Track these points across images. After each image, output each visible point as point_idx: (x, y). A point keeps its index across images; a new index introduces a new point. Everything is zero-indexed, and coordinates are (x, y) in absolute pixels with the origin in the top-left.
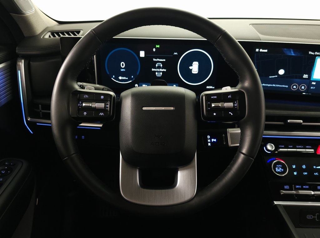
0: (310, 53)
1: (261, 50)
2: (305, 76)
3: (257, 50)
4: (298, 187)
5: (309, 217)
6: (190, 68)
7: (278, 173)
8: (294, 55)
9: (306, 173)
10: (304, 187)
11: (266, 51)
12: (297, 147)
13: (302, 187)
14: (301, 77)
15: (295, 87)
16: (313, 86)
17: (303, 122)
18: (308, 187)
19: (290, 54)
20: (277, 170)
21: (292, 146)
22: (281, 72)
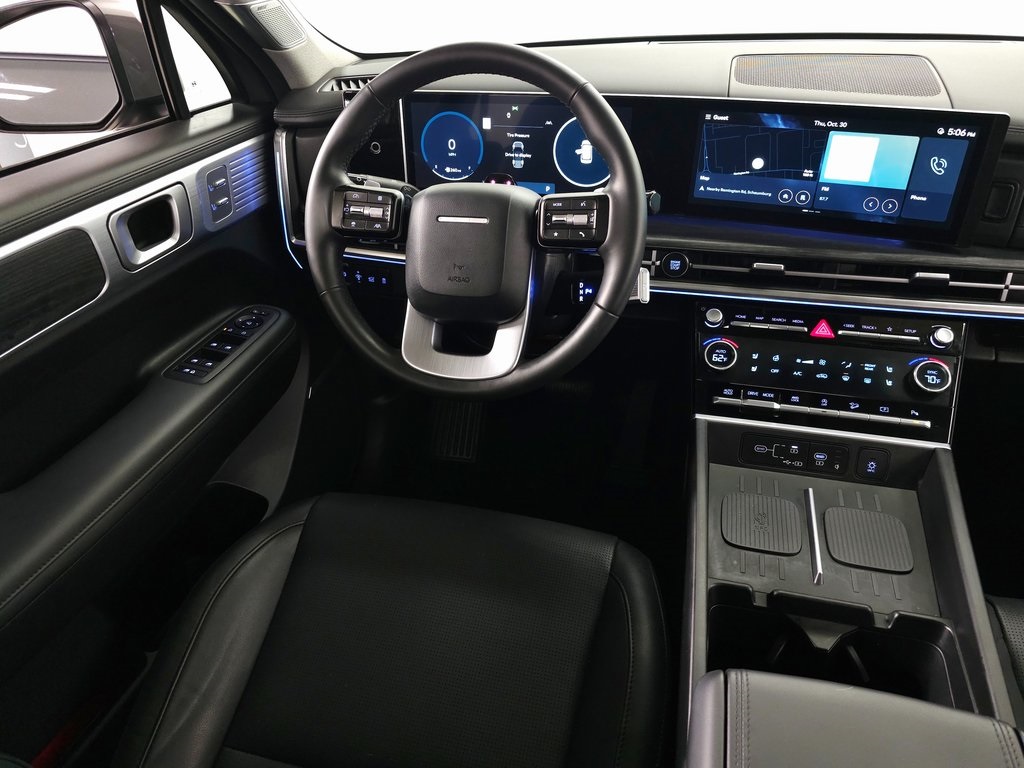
0: (818, 123)
1: (716, 117)
2: (808, 173)
3: (708, 117)
4: (751, 393)
5: (759, 449)
6: (578, 152)
7: (716, 363)
8: (783, 127)
9: (776, 371)
10: (765, 395)
11: (726, 118)
12: (774, 319)
13: (760, 394)
14: (799, 176)
15: (786, 196)
16: (825, 194)
17: (786, 268)
18: (772, 396)
19: (776, 127)
20: (715, 358)
21: (762, 318)
22: (758, 163)
